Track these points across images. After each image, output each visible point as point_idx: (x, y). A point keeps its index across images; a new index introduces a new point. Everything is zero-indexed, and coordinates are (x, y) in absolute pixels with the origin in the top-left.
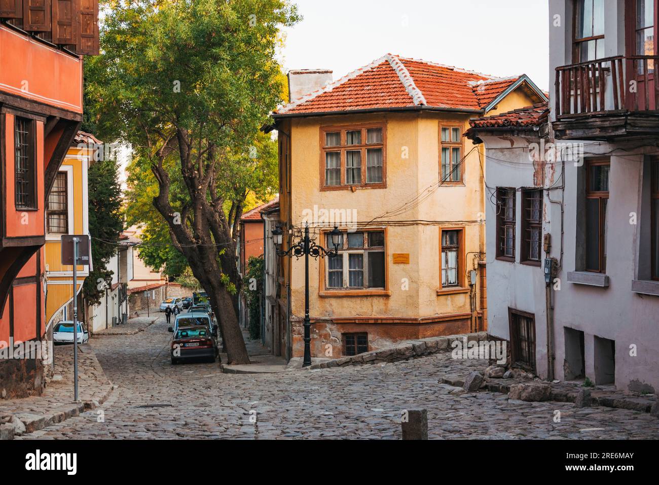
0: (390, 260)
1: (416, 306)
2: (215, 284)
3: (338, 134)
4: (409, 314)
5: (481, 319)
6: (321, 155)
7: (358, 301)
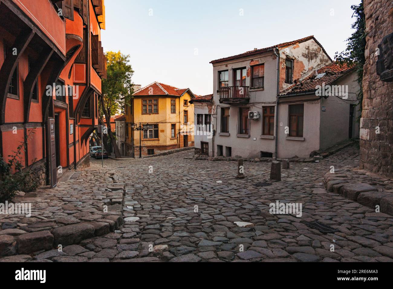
0: (159, 131)
1: (166, 142)
2: (112, 138)
3: (146, 101)
4: (164, 144)
5: (179, 145)
6: (142, 106)
7: (152, 141)
